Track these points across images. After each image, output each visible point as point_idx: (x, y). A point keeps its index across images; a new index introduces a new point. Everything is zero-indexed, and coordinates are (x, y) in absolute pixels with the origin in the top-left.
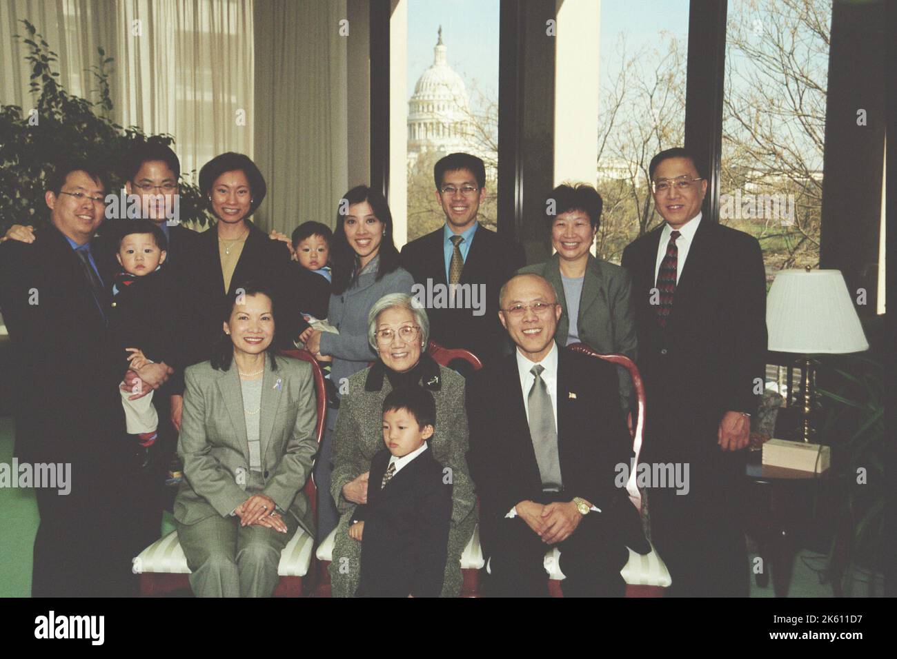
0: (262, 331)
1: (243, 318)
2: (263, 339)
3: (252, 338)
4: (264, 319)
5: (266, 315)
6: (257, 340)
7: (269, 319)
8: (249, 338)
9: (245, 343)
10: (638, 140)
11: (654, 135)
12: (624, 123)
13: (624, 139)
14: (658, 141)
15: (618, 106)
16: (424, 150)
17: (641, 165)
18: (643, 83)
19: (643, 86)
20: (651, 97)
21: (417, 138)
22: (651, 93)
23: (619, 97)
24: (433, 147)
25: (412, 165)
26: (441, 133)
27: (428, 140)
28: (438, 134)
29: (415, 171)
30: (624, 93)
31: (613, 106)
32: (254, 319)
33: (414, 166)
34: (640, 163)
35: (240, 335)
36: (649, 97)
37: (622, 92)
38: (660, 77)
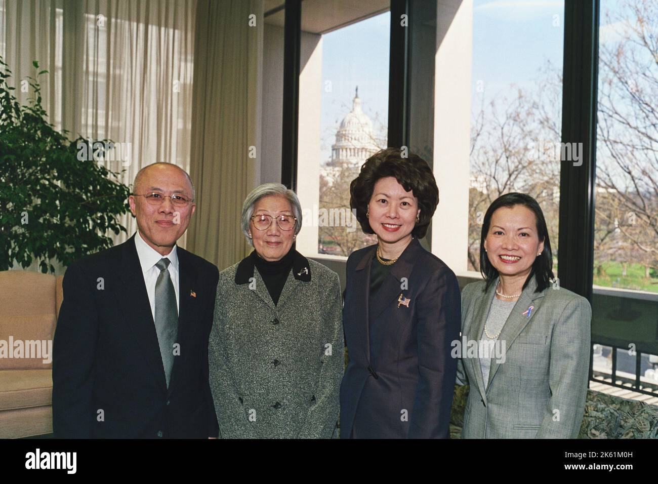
0: (519, 248)
1: (500, 233)
2: (520, 258)
3: (507, 255)
4: (524, 234)
5: (524, 231)
6: (513, 259)
7: (528, 235)
8: (504, 255)
9: (499, 261)
10: (492, 160)
11: (504, 156)
12: (482, 147)
13: (482, 158)
14: (506, 159)
15: (478, 135)
16: (345, 165)
17: (494, 178)
18: (497, 119)
19: (496, 121)
20: (502, 128)
21: (341, 158)
22: (502, 125)
23: (479, 129)
24: (351, 164)
25: (336, 176)
26: (356, 155)
27: (347, 160)
28: (354, 155)
29: (339, 180)
30: (482, 125)
31: (476, 135)
32: (511, 235)
33: (338, 176)
34: (493, 175)
35: (495, 251)
36: (501, 128)
37: (480, 126)
38: (509, 116)
